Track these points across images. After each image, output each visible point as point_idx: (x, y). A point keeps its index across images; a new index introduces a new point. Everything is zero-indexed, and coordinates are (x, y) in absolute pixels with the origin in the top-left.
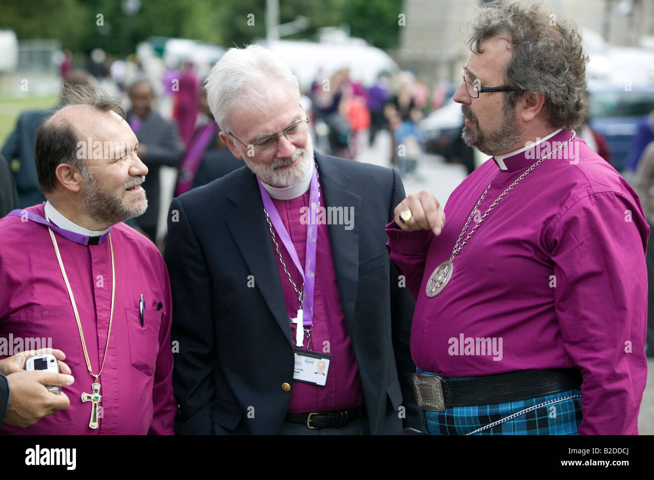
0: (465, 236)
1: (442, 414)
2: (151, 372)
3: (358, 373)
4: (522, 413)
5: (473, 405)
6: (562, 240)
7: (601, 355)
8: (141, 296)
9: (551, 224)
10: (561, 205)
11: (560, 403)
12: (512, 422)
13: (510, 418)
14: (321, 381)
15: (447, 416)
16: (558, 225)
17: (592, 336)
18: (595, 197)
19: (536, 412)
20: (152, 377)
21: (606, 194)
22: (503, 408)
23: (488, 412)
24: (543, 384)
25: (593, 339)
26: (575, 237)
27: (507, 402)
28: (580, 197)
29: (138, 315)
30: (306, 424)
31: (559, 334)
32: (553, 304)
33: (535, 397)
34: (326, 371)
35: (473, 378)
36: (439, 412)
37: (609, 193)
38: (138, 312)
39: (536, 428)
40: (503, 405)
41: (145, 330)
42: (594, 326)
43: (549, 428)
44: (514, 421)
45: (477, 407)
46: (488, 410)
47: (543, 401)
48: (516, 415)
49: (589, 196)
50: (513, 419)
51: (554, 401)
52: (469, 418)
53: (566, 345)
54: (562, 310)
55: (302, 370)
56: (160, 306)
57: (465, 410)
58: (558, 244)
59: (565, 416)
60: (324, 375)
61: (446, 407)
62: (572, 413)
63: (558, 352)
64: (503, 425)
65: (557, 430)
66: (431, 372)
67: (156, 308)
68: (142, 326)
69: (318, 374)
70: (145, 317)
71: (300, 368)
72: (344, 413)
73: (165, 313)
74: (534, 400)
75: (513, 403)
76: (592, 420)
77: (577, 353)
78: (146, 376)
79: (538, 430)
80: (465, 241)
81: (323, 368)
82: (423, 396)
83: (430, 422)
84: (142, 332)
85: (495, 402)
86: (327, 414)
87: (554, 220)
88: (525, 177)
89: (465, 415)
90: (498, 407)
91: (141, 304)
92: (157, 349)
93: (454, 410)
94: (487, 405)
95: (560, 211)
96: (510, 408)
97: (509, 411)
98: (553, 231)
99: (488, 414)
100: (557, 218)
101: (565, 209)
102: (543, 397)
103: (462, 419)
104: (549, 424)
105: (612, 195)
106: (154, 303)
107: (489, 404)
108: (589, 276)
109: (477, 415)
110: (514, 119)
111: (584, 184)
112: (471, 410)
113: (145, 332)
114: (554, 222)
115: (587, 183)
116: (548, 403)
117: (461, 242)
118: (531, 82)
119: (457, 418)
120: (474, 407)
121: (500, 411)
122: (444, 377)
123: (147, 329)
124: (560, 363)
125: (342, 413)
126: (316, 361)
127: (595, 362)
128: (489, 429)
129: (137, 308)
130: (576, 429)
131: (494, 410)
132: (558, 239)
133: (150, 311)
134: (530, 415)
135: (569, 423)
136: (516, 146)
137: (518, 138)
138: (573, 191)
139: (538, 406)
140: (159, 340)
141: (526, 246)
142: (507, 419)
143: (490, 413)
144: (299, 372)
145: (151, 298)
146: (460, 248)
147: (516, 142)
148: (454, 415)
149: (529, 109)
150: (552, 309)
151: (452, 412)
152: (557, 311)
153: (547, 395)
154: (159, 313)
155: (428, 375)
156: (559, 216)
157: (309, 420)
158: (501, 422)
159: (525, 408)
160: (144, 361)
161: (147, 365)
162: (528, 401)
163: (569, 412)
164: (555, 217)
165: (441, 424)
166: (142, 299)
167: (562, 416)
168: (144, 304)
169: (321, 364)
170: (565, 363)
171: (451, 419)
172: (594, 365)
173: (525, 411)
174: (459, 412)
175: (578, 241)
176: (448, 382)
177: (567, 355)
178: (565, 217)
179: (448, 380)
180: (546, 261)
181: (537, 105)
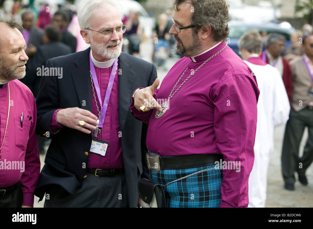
0: (174, 91)
1: (159, 172)
2: (25, 149)
3: (122, 153)
4: (196, 173)
5: (174, 169)
6: (219, 95)
7: (234, 150)
8: (22, 113)
9: (215, 87)
10: (220, 79)
11: (214, 169)
12: (191, 177)
13: (190, 176)
14: (103, 154)
15: (161, 173)
16: (217, 88)
17: (230, 140)
18: (236, 76)
19: (202, 173)
20: (25, 152)
21: (240, 75)
22: (187, 171)
23: (180, 173)
24: (206, 160)
25: (230, 142)
26: (225, 94)
27: (189, 168)
28: (229, 76)
29: (20, 122)
30: (94, 174)
31: (214, 138)
32: (213, 125)
33: (202, 166)
34: (106, 150)
35: (174, 156)
36: (158, 172)
37: (242, 75)
38: (20, 120)
39: (202, 181)
40: (188, 169)
41: (23, 129)
42: (231, 136)
43: (208, 181)
44: (192, 177)
45: (175, 170)
46: (180, 172)
47: (206, 168)
48: (193, 174)
49: (233, 76)
50: (192, 176)
51: (211, 168)
52: (171, 175)
53: (218, 144)
54: (217, 128)
55: (95, 148)
56: (31, 118)
57: (170, 171)
58: (217, 97)
59: (216, 175)
60: (105, 151)
61: (161, 170)
62: (219, 175)
63: (213, 147)
64: (187, 179)
65: (212, 182)
66: (155, 153)
67: (29, 119)
68: (22, 127)
69: (102, 150)
70: (23, 123)
71: (94, 147)
72: (113, 171)
73: (33, 122)
74: (202, 168)
75: (192, 169)
76: (228, 180)
77: (222, 148)
78: (22, 151)
79: (203, 182)
80: (174, 93)
81: (104, 148)
82: (150, 164)
83: (153, 176)
84: (21, 130)
85: (184, 168)
86: (105, 170)
87: (216, 85)
88: (204, 65)
89: (170, 174)
90: (185, 171)
91: (22, 117)
92: (28, 138)
93: (165, 171)
94: (180, 169)
95: (219, 82)
96: (190, 171)
97: (190, 173)
98: (215, 90)
99: (180, 174)
100: (217, 85)
101: (221, 81)
102: (206, 167)
103: (168, 175)
104: (208, 179)
105: (244, 76)
106: (28, 117)
107: (181, 169)
108: (230, 113)
109: (175, 174)
110: (198, 39)
111: (231, 70)
112: (173, 171)
113: (23, 130)
114: (216, 87)
115: (232, 70)
116: (208, 169)
117: (173, 93)
118: (203, 22)
119: (166, 175)
120: (174, 170)
121: (186, 172)
122: (160, 156)
123: (24, 129)
124: (215, 152)
125: (112, 170)
126: (102, 144)
127: (230, 153)
128: (180, 180)
129: (20, 119)
130: (221, 182)
131: (183, 172)
132: (217, 94)
133: (26, 120)
134: (199, 175)
135: (218, 179)
136: (200, 52)
137: (201, 48)
138: (226, 73)
139: (203, 171)
140: (29, 134)
141: (202, 97)
142: (189, 176)
143: (181, 173)
144: (93, 149)
145: (27, 114)
146: (172, 96)
147: (200, 50)
148: (165, 173)
149: (205, 34)
150: (212, 127)
151: (164, 172)
152: (214, 128)
153: (208, 165)
154: (30, 122)
155: (153, 154)
156: (218, 84)
157: (96, 172)
158: (186, 177)
159: (198, 171)
160: (21, 143)
161: (23, 146)
162: (199, 168)
163: (218, 174)
164: (217, 84)
165: (158, 177)
166: (22, 114)
167: (214, 176)
168: (23, 117)
169: (104, 146)
170: (217, 152)
171: (163, 175)
172: (230, 154)
173: (197, 173)
174: (167, 172)
175: (226, 96)
176: (162, 158)
177: (217, 148)
178: (221, 84)
179: (162, 157)
180: (210, 104)
181: (208, 31)
